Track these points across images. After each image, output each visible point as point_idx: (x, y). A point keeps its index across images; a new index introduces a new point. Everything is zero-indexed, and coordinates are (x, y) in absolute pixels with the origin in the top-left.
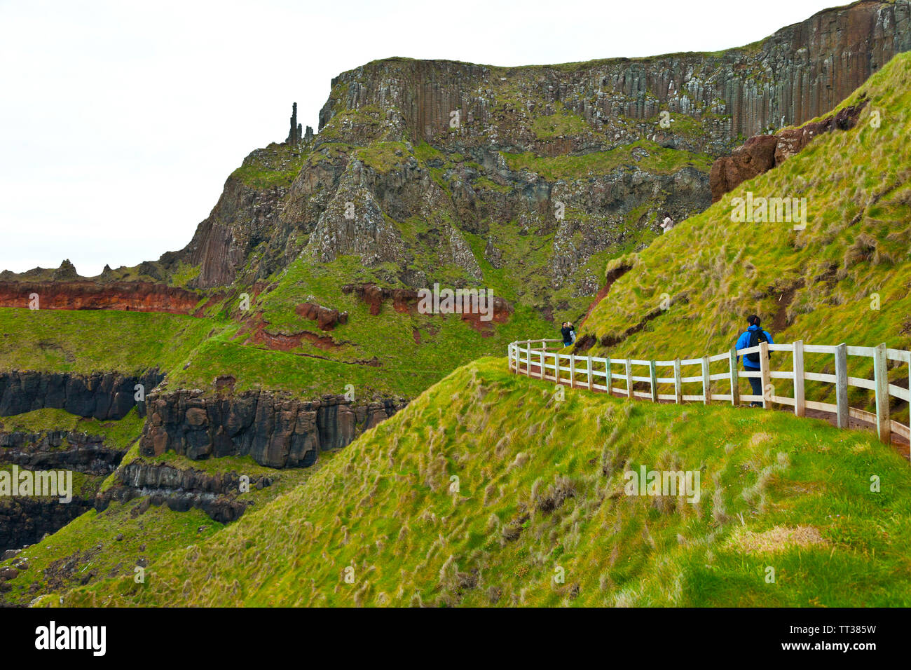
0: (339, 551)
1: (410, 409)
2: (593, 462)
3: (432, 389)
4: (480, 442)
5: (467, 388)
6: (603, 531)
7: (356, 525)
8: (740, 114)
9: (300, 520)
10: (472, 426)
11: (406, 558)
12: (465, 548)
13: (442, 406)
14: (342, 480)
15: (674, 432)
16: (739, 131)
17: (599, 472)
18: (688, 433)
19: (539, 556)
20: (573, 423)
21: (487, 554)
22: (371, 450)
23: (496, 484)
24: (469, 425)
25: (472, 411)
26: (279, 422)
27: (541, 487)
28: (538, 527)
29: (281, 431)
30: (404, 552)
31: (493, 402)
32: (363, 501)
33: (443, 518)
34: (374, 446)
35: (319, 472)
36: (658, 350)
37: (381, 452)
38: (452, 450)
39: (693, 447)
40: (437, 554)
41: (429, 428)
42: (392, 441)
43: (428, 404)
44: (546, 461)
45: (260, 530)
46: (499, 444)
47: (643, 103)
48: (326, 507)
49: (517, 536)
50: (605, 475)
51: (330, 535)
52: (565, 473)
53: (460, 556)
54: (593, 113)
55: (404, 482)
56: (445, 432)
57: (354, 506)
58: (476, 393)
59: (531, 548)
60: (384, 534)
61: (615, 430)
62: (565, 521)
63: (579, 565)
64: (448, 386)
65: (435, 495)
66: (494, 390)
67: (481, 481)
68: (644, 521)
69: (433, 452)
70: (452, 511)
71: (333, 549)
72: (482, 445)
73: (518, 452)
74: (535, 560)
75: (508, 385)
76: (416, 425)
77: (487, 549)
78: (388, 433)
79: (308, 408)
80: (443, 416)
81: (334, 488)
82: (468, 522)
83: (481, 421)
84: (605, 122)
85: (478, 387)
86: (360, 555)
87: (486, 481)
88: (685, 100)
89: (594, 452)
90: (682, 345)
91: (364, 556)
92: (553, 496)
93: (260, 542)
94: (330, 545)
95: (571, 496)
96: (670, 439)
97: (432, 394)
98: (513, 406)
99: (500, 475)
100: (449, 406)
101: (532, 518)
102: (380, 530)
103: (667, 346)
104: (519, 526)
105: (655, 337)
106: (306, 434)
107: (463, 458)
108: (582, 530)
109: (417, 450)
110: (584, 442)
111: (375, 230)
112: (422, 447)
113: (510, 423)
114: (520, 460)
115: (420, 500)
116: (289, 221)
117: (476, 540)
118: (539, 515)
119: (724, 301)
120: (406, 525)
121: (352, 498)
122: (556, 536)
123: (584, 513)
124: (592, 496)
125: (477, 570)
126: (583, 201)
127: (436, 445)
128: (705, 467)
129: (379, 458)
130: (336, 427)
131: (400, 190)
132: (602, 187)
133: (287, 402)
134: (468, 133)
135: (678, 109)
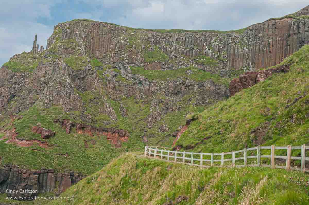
8: (233, 59)
16: (233, 66)
26: (21, 179)
29: (21, 183)
47: (193, 50)
54: (171, 53)
79: (35, 173)
84: (176, 57)
88: (210, 51)
106: (33, 185)
111: (70, 95)
116: (30, 88)
126: (164, 90)
130: (46, 183)
131: (83, 79)
132: (173, 85)
133: (25, 170)
134: (115, 56)
135: (207, 54)
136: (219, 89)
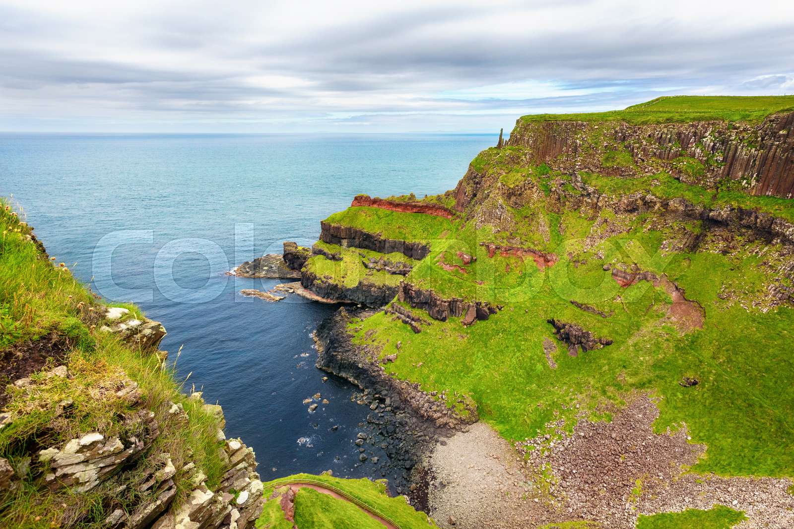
8: (731, 164)
16: (728, 175)
26: (436, 304)
29: (436, 307)
47: (670, 151)
54: (637, 155)
79: (446, 301)
84: (643, 161)
88: (698, 150)
106: (444, 310)
126: (614, 207)
130: (455, 310)
132: (625, 201)
133: (440, 299)
134: (567, 160)
135: (693, 155)
136: (692, 210)
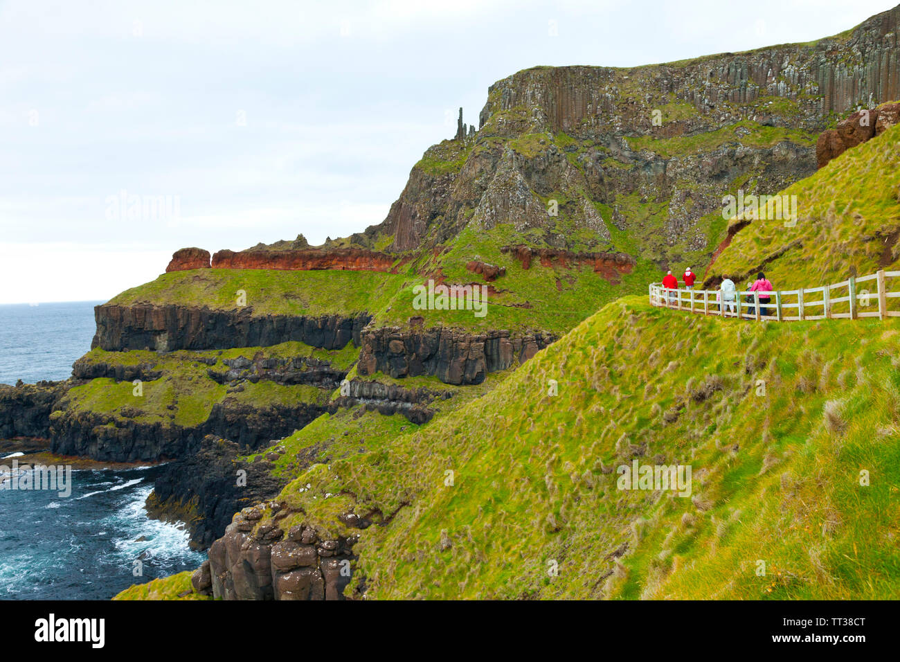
0: (528, 435)
1: (573, 334)
2: (737, 365)
3: (589, 320)
4: (634, 356)
5: (619, 317)
6: (753, 409)
7: (538, 417)
8: (831, 93)
9: (495, 415)
10: (627, 344)
11: (583, 438)
12: (634, 428)
13: (599, 331)
14: (523, 386)
15: (810, 337)
16: (831, 108)
17: (742, 371)
18: (821, 338)
19: (696, 431)
20: (715, 339)
21: (652, 432)
22: (545, 365)
23: (653, 384)
24: (624, 344)
25: (626, 333)
26: (457, 350)
27: (693, 384)
28: (692, 412)
29: (458, 357)
30: (581, 435)
31: (643, 327)
32: (543, 401)
33: (610, 410)
34: (547, 361)
35: (505, 381)
36: (777, 285)
37: (553, 365)
38: (612, 362)
39: (829, 345)
40: (610, 434)
41: (590, 347)
42: (561, 358)
43: (588, 330)
44: (695, 366)
45: (464, 421)
46: (651, 357)
47: (745, 89)
48: (513, 406)
49: (675, 419)
50: (747, 373)
51: (519, 424)
52: (714, 373)
53: (631, 433)
54: (702, 100)
55: (574, 386)
56: (605, 349)
57: (535, 404)
58: (629, 320)
59: (688, 427)
60: (563, 422)
61: (755, 341)
62: (716, 407)
63: (737, 431)
64: (603, 317)
65: (601, 394)
66: (644, 318)
67: (638, 384)
68: (790, 399)
69: (597, 364)
70: (617, 405)
71: (523, 434)
72: (636, 357)
73: (669, 361)
74: (692, 435)
75: (654, 314)
76: (580, 346)
77: (652, 428)
78: (556, 352)
79: (478, 340)
80: (601, 338)
81: (518, 392)
82: (633, 411)
83: (634, 340)
84: (712, 107)
85: (630, 317)
86: (546, 437)
87: (643, 383)
88: (782, 84)
89: (737, 357)
90: (798, 280)
91: (549, 438)
92: (704, 390)
93: (464, 429)
94: (520, 431)
95: (720, 389)
96: (807, 343)
97: (589, 323)
98: (659, 329)
99: (657, 377)
100: (605, 331)
101: (687, 406)
102: (559, 419)
103: (785, 281)
104: (676, 412)
105: (774, 275)
106: (477, 359)
107: (622, 368)
108: (733, 411)
109: (582, 363)
110: (726, 351)
111: (525, 203)
112: (586, 361)
113: (659, 341)
114: (671, 367)
115: (588, 399)
116: (459, 199)
117: (642, 422)
118: (693, 403)
119: (836, 244)
120: (581, 415)
121: (534, 399)
122: (709, 418)
123: (732, 401)
124: (738, 388)
125: (645, 443)
126: (693, 173)
127: (597, 360)
128: (843, 358)
129: (552, 370)
130: (498, 354)
131: (544, 171)
132: (710, 161)
133: (462, 336)
134: (598, 123)
135: (776, 93)
136: (805, 156)
